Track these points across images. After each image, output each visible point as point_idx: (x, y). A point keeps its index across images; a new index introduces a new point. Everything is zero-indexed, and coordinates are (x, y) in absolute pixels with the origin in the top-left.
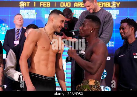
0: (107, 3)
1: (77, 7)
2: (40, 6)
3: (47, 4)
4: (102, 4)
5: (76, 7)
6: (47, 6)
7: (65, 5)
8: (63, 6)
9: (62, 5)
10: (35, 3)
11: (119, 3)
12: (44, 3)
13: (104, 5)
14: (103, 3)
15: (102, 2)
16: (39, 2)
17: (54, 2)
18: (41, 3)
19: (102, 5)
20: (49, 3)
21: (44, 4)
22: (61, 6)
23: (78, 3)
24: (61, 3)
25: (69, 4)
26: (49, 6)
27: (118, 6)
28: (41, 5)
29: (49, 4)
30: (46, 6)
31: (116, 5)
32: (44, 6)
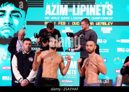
0: (104, 22)
2: (59, 24)
3: (64, 23)
6: (63, 24)
7: (76, 23)
8: (74, 25)
9: (74, 24)
10: (55, 22)
11: (112, 23)
12: (61, 22)
14: (101, 23)
17: (68, 22)
18: (59, 22)
20: (65, 22)
21: (61, 23)
22: (73, 24)
24: (73, 22)
25: (78, 23)
26: (65, 24)
27: (112, 25)
28: (59, 23)
29: (65, 23)
31: (110, 24)
32: (61, 24)
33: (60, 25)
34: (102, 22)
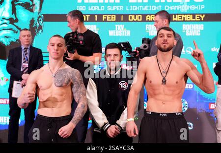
0: (188, 15)
1: (151, 21)
2: (103, 20)
3: (112, 18)
4: (181, 17)
5: (148, 21)
6: (112, 20)
7: (135, 18)
8: (132, 20)
9: (131, 18)
10: (96, 16)
11: (204, 16)
12: (108, 16)
13: (184, 18)
14: (183, 16)
15: (182, 14)
16: (102, 15)
17: (121, 15)
18: (104, 16)
19: (181, 19)
20: (115, 16)
21: (108, 18)
22: (130, 20)
23: (152, 16)
24: (130, 16)
25: (139, 17)
26: (115, 20)
27: (202, 19)
28: (104, 18)
29: (115, 18)
30: (110, 20)
31: (200, 18)
32: (108, 20)
33: (106, 20)
34: (184, 14)
